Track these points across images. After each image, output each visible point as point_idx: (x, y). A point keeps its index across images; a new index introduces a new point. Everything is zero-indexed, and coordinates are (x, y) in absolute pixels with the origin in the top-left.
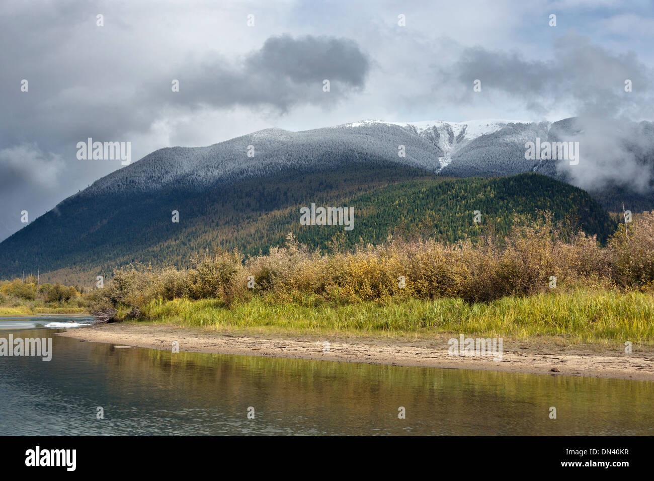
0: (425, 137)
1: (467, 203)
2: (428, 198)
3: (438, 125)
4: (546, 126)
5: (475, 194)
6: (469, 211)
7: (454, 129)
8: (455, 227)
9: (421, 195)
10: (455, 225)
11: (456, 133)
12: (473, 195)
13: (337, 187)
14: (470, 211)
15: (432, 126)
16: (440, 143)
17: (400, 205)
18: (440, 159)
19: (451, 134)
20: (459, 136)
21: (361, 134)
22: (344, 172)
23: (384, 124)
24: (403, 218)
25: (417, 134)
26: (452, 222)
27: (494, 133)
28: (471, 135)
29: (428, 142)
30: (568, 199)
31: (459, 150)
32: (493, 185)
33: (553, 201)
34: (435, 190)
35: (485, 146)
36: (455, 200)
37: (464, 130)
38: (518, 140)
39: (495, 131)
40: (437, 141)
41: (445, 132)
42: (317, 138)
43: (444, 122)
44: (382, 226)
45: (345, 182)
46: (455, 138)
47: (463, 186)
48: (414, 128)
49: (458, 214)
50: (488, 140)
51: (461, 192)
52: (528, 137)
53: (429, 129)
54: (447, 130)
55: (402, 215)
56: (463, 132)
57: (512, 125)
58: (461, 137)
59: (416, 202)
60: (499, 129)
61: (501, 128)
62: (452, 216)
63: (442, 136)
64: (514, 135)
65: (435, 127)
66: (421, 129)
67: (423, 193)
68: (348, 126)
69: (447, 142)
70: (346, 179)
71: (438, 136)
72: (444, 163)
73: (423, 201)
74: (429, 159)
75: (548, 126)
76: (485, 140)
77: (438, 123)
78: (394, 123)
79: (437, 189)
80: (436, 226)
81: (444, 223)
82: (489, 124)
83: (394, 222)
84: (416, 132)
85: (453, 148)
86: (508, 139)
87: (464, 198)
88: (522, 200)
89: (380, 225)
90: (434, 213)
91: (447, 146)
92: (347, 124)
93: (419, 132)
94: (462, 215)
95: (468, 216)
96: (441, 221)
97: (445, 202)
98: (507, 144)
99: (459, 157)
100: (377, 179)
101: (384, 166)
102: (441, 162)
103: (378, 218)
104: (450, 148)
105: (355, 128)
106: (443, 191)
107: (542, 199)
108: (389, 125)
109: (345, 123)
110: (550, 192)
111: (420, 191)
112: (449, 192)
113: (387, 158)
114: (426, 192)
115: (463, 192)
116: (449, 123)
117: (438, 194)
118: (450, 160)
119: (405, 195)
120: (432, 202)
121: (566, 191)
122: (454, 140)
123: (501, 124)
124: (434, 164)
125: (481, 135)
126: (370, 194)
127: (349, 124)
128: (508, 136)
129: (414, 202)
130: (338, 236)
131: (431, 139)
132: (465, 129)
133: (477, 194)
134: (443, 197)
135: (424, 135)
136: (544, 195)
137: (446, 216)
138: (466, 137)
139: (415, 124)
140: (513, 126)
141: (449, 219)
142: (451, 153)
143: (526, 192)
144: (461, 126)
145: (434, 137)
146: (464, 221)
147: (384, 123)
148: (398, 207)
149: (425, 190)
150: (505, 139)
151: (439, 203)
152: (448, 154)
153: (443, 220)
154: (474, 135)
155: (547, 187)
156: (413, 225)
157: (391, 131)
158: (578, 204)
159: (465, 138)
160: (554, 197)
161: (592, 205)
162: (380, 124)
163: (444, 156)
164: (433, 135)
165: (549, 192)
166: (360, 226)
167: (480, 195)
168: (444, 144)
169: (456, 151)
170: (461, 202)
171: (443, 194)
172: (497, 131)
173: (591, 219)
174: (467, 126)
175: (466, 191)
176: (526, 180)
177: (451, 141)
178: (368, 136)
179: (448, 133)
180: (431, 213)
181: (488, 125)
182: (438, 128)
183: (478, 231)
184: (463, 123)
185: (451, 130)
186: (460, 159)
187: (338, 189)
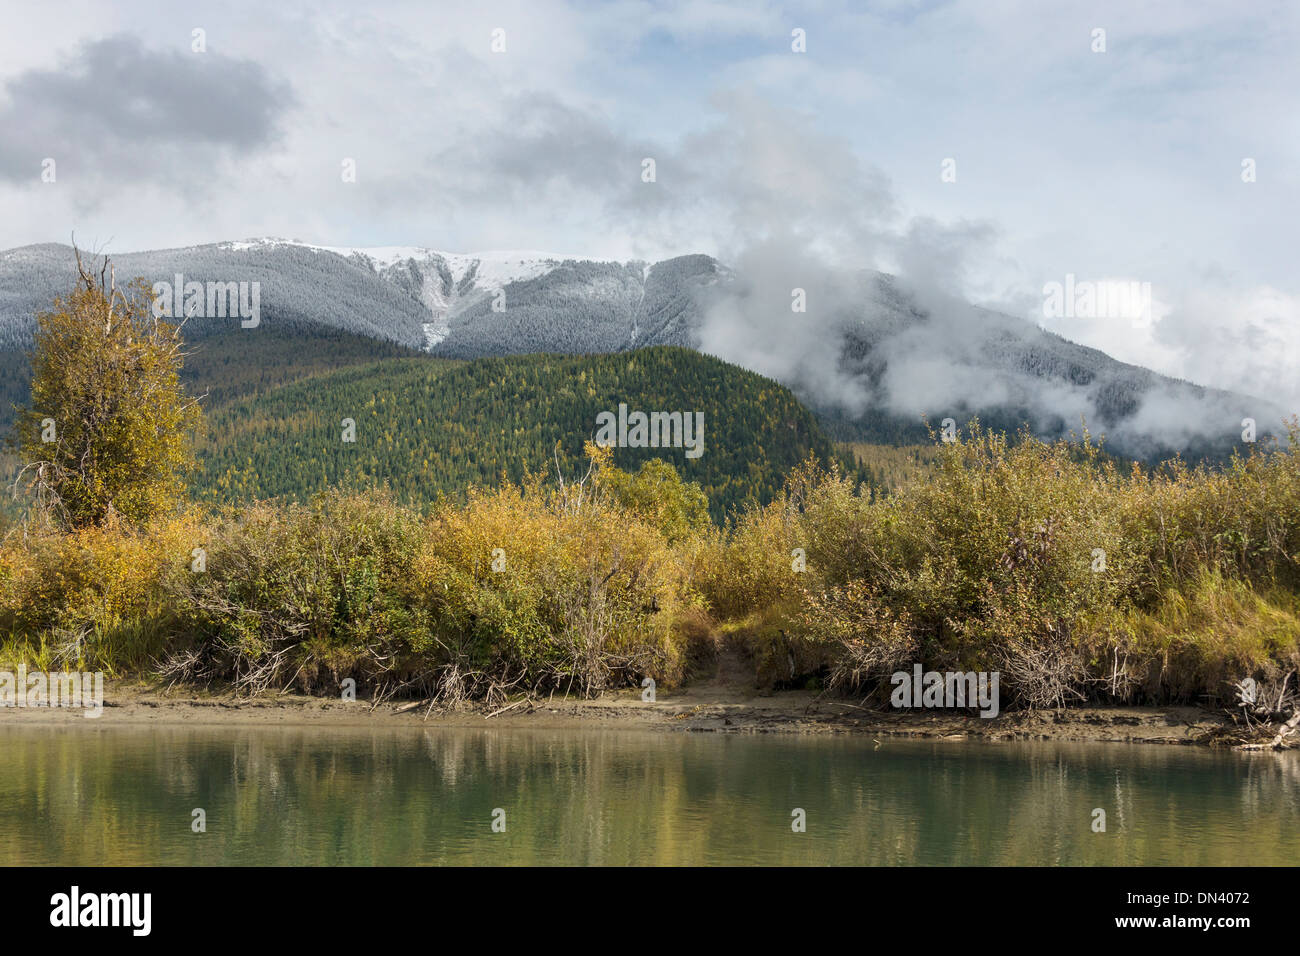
0: (391, 279)
1: (537, 406)
2: (443, 395)
3: (419, 258)
4: (641, 270)
5: (552, 388)
6: (542, 425)
7: (452, 267)
8: (515, 459)
9: (427, 388)
10: (514, 454)
11: (458, 276)
12: (548, 391)
13: (208, 374)
14: (546, 425)
15: (405, 258)
16: (424, 294)
17: (379, 409)
18: (426, 327)
19: (446, 277)
20: (463, 282)
21: (253, 266)
22: (221, 343)
23: (304, 248)
24: (389, 439)
25: (375, 272)
26: (506, 449)
27: (536, 279)
28: (491, 281)
29: (398, 291)
30: (756, 403)
31: (464, 310)
32: (592, 371)
33: (725, 406)
34: (460, 378)
35: (520, 304)
36: (507, 399)
37: (473, 270)
38: (586, 296)
39: (537, 275)
40: (417, 291)
41: (435, 272)
42: (154, 269)
43: (431, 252)
44: (340, 455)
45: (226, 364)
46: (454, 286)
47: (523, 369)
48: (368, 260)
49: (519, 430)
50: (526, 293)
51: (520, 384)
52: (606, 290)
53: (400, 264)
54: (439, 268)
55: (386, 432)
56: (471, 273)
57: (572, 264)
58: (467, 283)
59: (418, 402)
60: (547, 271)
61: (551, 269)
62: (506, 435)
63: (427, 279)
64: (578, 284)
65: (412, 261)
66: (383, 264)
67: (431, 384)
68: (223, 248)
69: (438, 294)
70: (228, 358)
71: (419, 279)
72: (435, 335)
73: (434, 401)
74: (402, 325)
75: (645, 270)
76: (518, 291)
77: (419, 252)
78: (324, 248)
79: (462, 375)
80: (472, 457)
81: (489, 450)
82: (525, 261)
83: (368, 446)
84: (371, 267)
85: (451, 305)
86: (566, 291)
87: (528, 396)
88: (658, 403)
89: (336, 452)
90: (462, 429)
91: (439, 301)
92: (220, 244)
93: (378, 268)
94: (528, 432)
95: (543, 435)
96: (483, 444)
97: (486, 405)
98: (564, 303)
99: (465, 324)
100: (299, 359)
101: (312, 333)
102: (428, 334)
103: (328, 437)
104: (445, 305)
105: (240, 251)
106: (478, 380)
107: (702, 402)
108: (316, 251)
109: (216, 241)
110: (718, 387)
111: (423, 380)
112: (492, 384)
113: (316, 318)
114: (437, 382)
115: (524, 383)
116: (443, 254)
117: (468, 388)
118: (447, 332)
119: (389, 389)
120: (455, 405)
121: (749, 385)
122: (454, 290)
123: (550, 262)
124: (414, 337)
125: (509, 282)
126: (301, 385)
127: (225, 243)
128: (566, 287)
129: (413, 403)
130: (234, 476)
131: (406, 285)
132: (476, 267)
133: (557, 387)
134: (478, 393)
135: (389, 277)
136: (705, 394)
137: (492, 434)
138: (478, 284)
139: (370, 253)
140: (575, 267)
141: (499, 440)
142: (448, 316)
143: (666, 385)
144: (467, 260)
145: (411, 282)
146: (533, 446)
147: (305, 245)
148: (375, 413)
149: (435, 379)
150: (560, 292)
151: (473, 406)
152: (441, 318)
153: (487, 444)
154: (494, 281)
155: (709, 376)
156: (416, 455)
157: (320, 264)
158: (777, 414)
159: (475, 287)
160: (726, 398)
161: (801, 417)
162: (294, 247)
163: (433, 322)
164: (409, 276)
165: (715, 386)
166: (286, 456)
167: (564, 391)
168: (432, 295)
169: (458, 313)
170: (524, 405)
171: (478, 387)
172: (542, 275)
173: (802, 447)
174: (479, 261)
175: (531, 381)
176: (663, 361)
177: (446, 291)
178: (271, 272)
179: (441, 276)
180: (456, 429)
181: (522, 263)
182: (420, 262)
183: (568, 467)
184: (470, 257)
185: (446, 269)
186: (469, 328)
187: (212, 379)
